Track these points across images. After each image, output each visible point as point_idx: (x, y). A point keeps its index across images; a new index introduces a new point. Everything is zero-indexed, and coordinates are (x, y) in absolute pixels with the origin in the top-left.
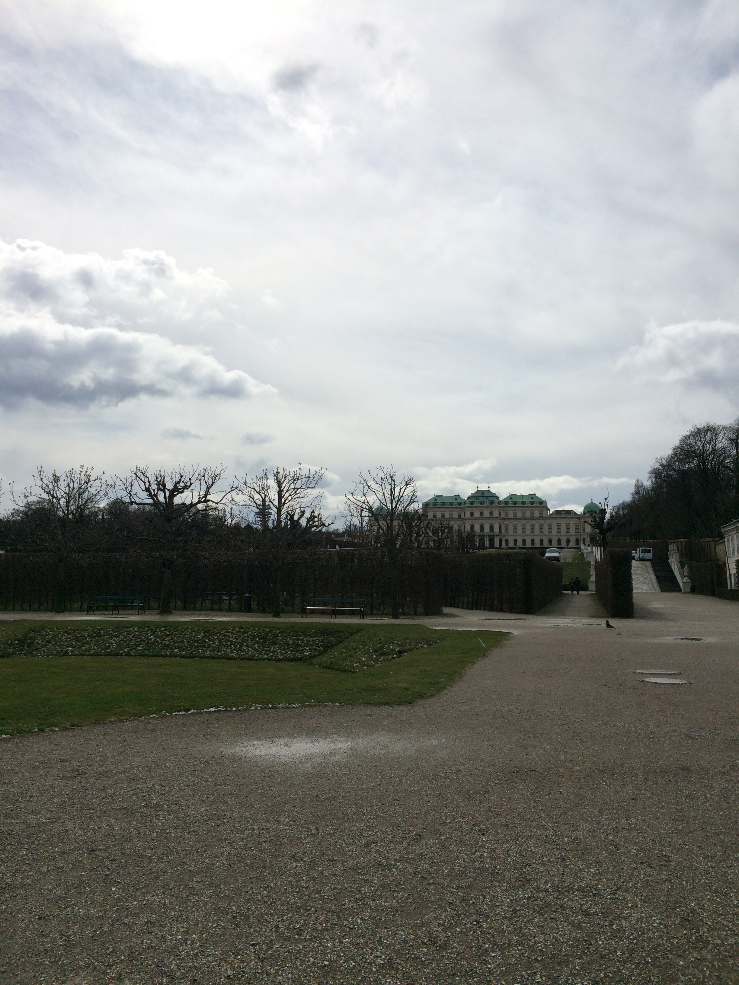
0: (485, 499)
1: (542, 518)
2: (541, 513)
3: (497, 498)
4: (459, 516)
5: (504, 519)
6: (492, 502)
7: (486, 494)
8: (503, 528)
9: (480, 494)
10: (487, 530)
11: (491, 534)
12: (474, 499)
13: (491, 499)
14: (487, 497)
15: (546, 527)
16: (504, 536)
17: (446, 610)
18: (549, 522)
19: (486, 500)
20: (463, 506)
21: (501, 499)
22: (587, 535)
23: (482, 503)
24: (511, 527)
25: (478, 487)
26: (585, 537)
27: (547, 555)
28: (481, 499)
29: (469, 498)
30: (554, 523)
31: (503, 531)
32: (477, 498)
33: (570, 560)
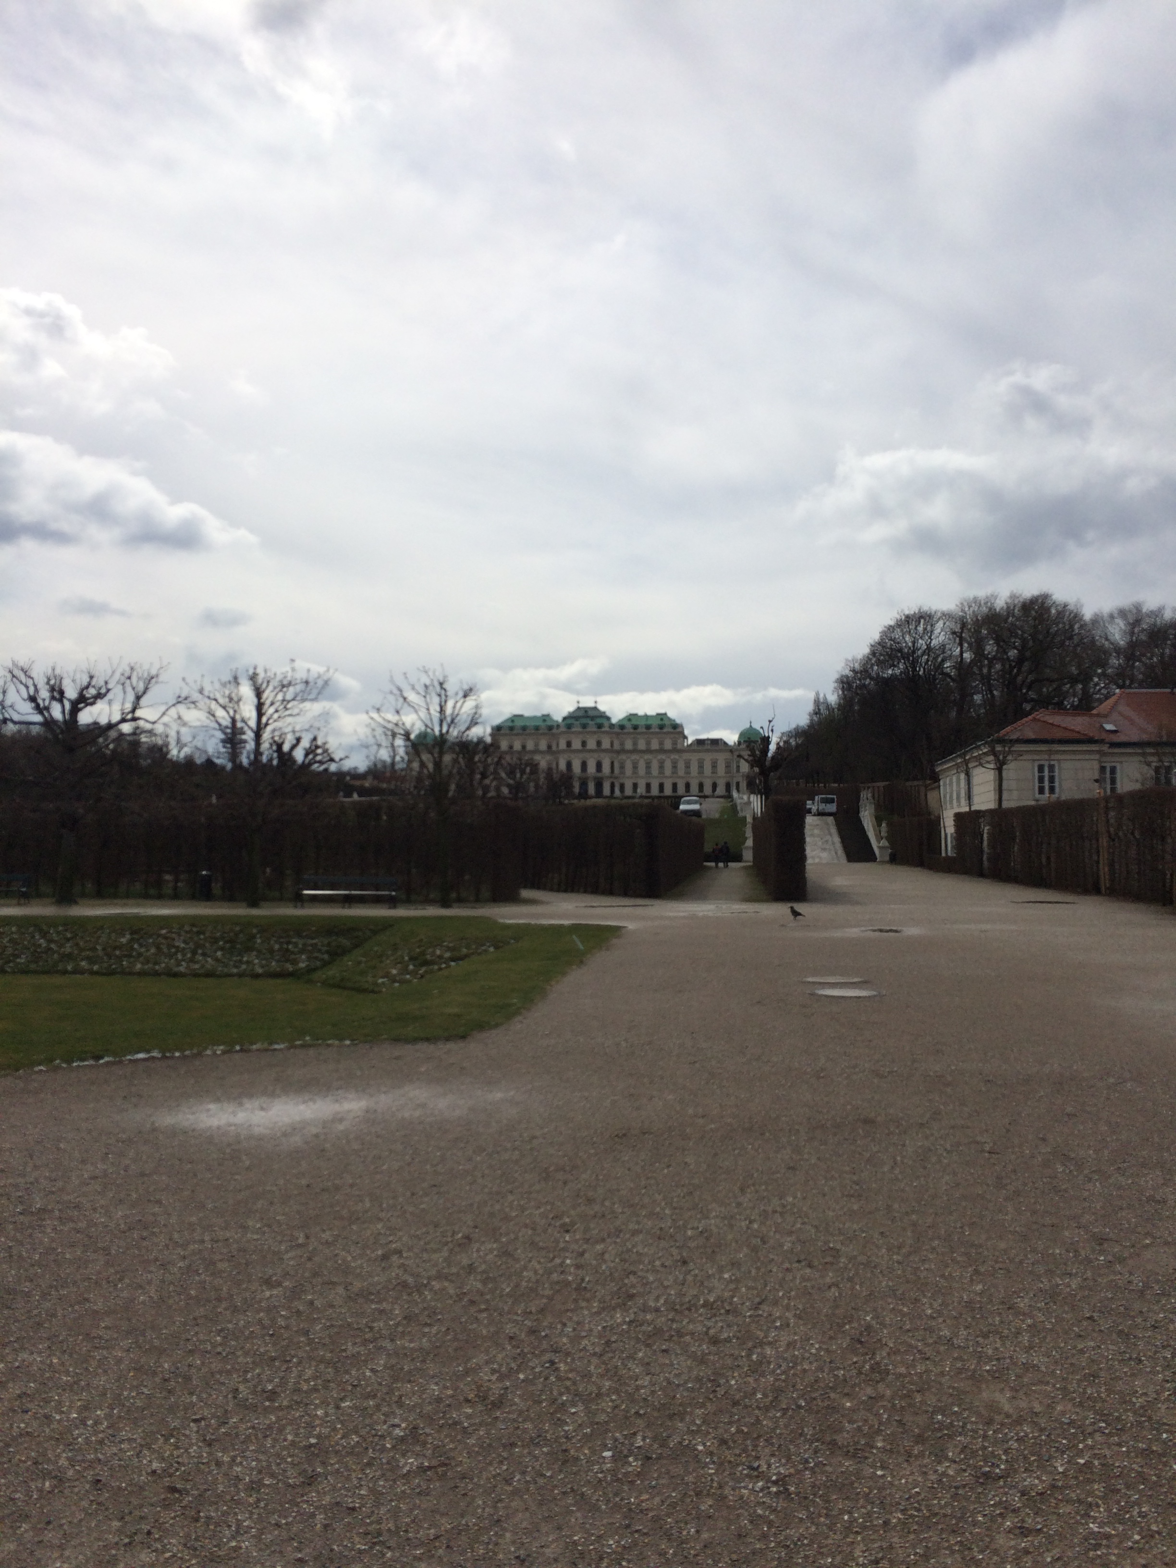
0: (590, 721)
1: (675, 750)
2: (675, 743)
3: (608, 719)
4: (549, 747)
5: (618, 752)
6: (600, 726)
7: (590, 713)
8: (616, 765)
9: (581, 714)
10: (591, 769)
11: (599, 775)
12: (569, 721)
13: (599, 721)
14: (593, 718)
15: (681, 765)
16: (616, 778)
17: (525, 893)
18: (686, 756)
19: (591, 723)
20: (554, 731)
21: (614, 721)
22: (743, 776)
23: (584, 726)
24: (629, 766)
25: (578, 702)
26: (740, 779)
27: (682, 807)
28: (584, 721)
29: (565, 719)
30: (694, 758)
31: (617, 771)
32: (578, 719)
33: (717, 816)
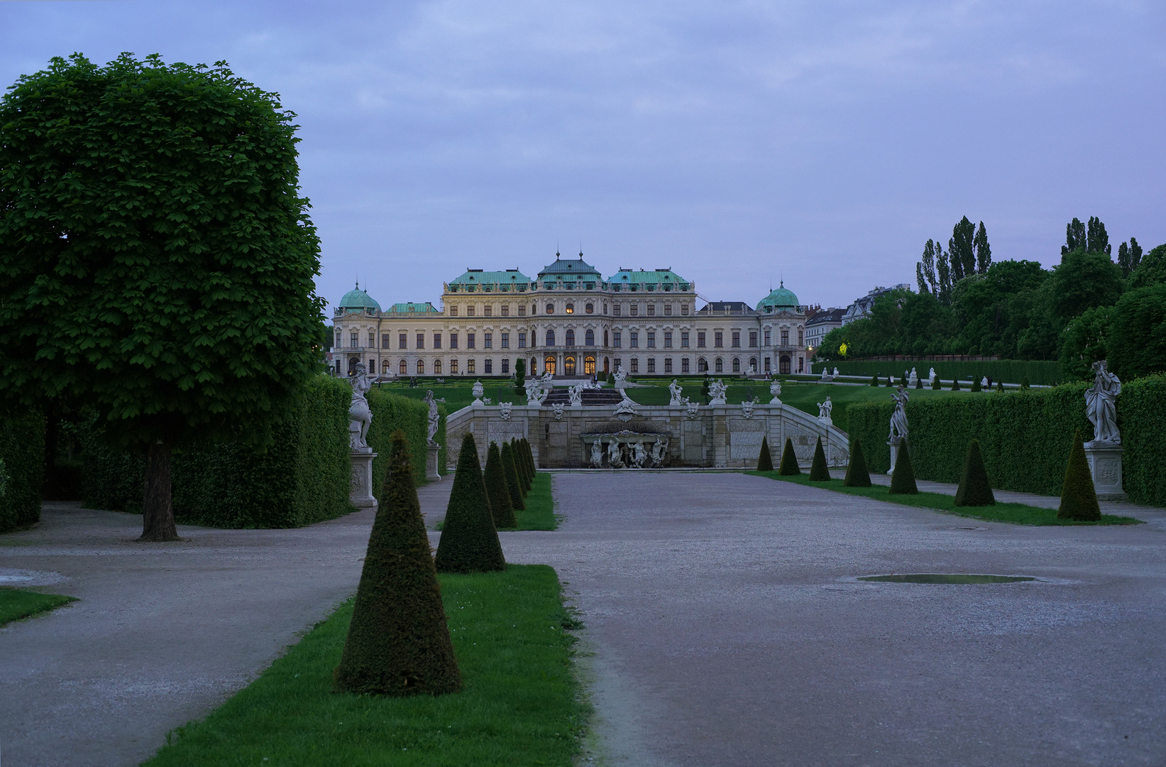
0: (575, 278)
1: (686, 316)
2: (685, 308)
3: (599, 275)
4: (523, 312)
5: (612, 319)
6: (590, 285)
7: (576, 268)
8: (611, 336)
9: (564, 268)
10: (580, 340)
11: (590, 348)
12: (552, 278)
13: (588, 278)
14: (580, 275)
15: (693, 335)
16: (611, 352)
18: (700, 324)
19: (578, 281)
20: (529, 291)
21: (605, 279)
22: (775, 351)
23: (570, 286)
24: (626, 336)
25: (558, 255)
26: (771, 355)
28: (568, 278)
29: (541, 275)
30: (710, 328)
31: (611, 344)
32: (560, 275)
